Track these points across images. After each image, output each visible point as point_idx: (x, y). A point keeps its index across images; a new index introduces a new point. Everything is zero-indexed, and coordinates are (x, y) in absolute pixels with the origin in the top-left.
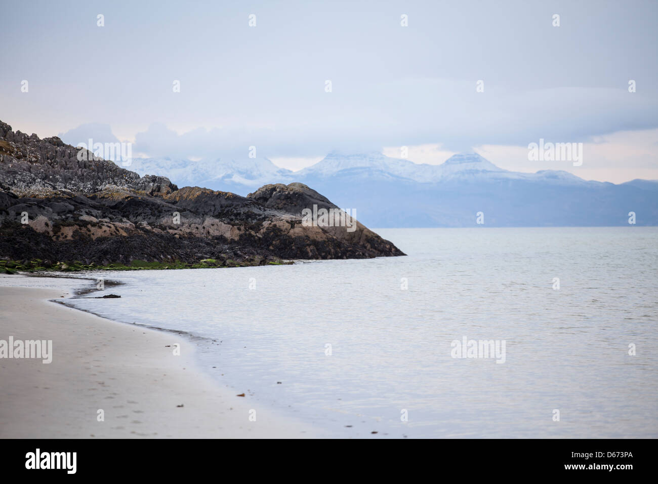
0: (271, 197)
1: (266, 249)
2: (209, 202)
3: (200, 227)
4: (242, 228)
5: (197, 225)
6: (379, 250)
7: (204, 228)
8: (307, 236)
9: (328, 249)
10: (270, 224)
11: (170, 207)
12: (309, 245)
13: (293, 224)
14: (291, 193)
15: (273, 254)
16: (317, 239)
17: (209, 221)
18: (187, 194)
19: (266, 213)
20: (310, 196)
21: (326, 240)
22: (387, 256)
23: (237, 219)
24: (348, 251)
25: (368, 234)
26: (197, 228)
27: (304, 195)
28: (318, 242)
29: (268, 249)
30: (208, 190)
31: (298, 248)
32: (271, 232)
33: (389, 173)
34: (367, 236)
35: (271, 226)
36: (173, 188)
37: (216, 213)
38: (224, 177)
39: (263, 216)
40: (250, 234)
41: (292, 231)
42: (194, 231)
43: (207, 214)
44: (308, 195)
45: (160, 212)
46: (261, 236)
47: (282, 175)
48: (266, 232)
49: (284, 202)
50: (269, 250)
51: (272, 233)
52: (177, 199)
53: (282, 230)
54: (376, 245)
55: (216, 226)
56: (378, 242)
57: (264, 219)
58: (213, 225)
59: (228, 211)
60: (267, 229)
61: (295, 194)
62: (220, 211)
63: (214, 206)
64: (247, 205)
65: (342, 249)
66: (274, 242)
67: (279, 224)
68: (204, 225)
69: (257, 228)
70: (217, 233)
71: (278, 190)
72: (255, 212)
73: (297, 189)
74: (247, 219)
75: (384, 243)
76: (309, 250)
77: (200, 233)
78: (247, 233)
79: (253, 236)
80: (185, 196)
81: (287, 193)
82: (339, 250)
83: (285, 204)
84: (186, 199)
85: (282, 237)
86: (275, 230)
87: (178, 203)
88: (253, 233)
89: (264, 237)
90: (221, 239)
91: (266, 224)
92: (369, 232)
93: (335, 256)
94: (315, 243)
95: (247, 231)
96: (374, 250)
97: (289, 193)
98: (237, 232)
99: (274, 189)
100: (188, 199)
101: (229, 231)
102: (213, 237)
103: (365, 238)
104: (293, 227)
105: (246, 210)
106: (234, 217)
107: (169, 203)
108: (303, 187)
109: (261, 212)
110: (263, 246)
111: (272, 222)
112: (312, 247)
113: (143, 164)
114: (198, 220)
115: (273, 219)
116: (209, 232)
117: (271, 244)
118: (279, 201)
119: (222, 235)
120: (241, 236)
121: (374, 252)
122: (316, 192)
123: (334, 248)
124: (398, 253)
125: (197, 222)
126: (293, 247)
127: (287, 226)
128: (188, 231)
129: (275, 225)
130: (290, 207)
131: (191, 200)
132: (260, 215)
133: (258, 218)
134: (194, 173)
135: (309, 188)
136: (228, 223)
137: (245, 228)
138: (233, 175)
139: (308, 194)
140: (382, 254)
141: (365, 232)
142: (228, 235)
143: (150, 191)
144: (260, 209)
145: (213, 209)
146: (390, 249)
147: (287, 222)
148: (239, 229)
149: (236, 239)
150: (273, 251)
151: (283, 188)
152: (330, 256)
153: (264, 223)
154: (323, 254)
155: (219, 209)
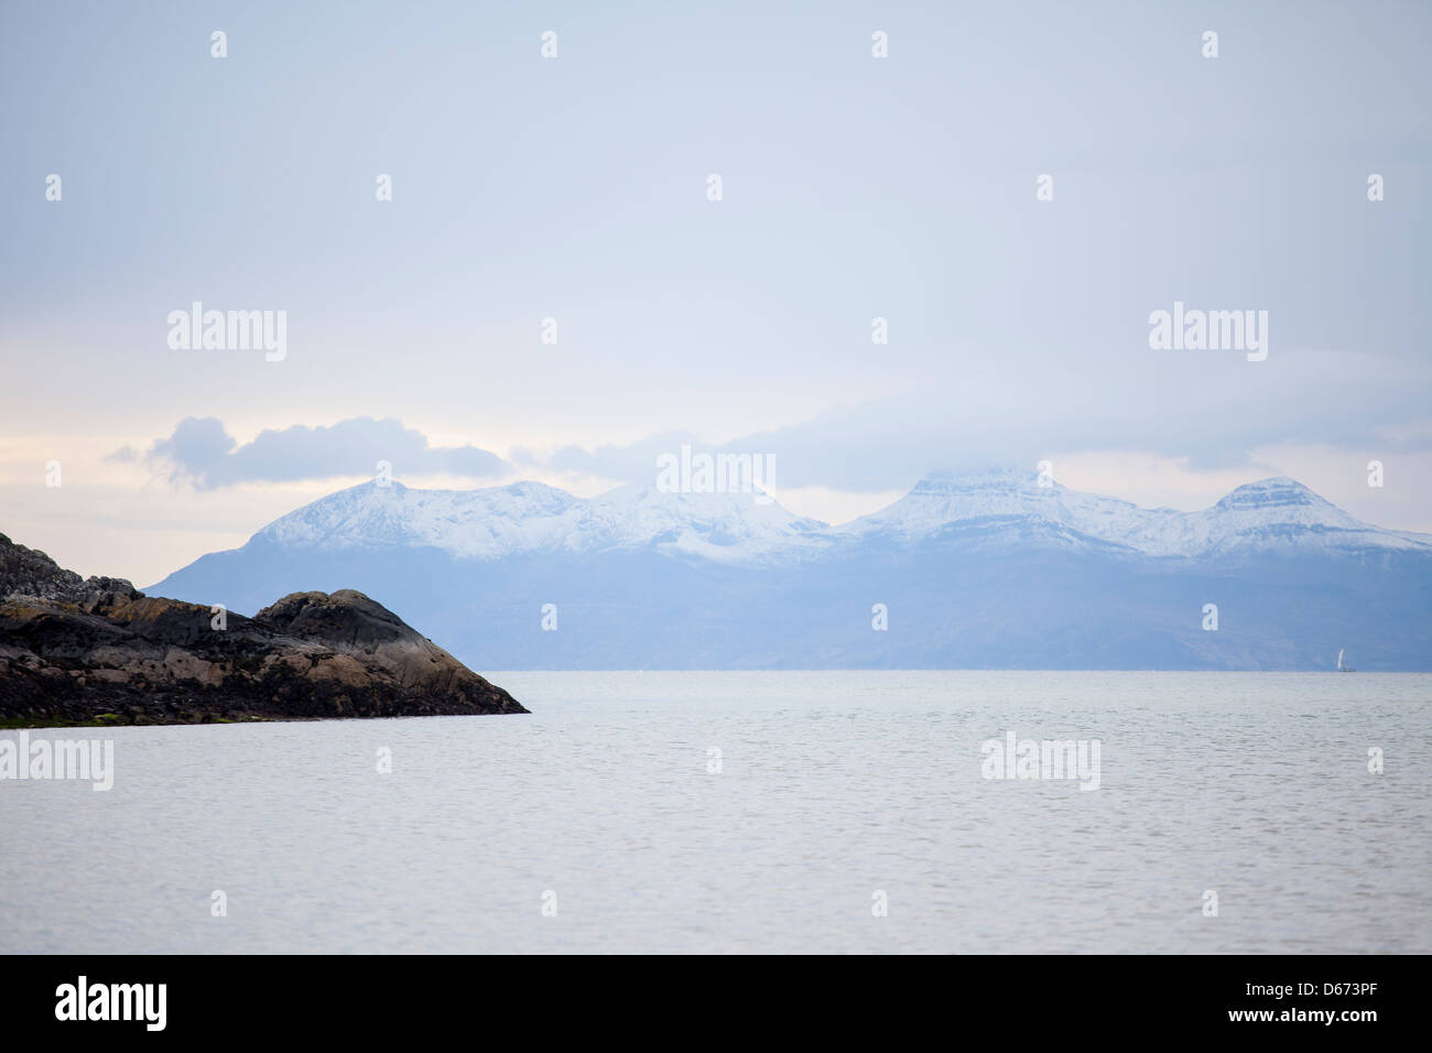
0: (298, 613)
1: (267, 701)
2: (181, 623)
3: (158, 665)
4: (229, 666)
5: (153, 662)
6: (479, 704)
7: (164, 666)
8: (337, 680)
9: (371, 701)
10: (278, 659)
11: (110, 632)
12: (339, 694)
13: (314, 659)
14: (333, 607)
15: (278, 709)
16: (354, 685)
17: (173, 654)
18: (145, 609)
19: (273, 641)
20: (366, 612)
21: (370, 686)
22: (492, 713)
23: (222, 652)
24: (406, 704)
25: (462, 676)
26: (153, 667)
27: (356, 611)
28: (356, 689)
29: (270, 701)
30: (180, 602)
31: (320, 699)
32: (276, 673)
33: (1071, 531)
34: (460, 679)
35: (278, 663)
36: (136, 596)
37: (191, 642)
38: (656, 540)
39: (267, 647)
40: (241, 676)
41: (312, 671)
42: (147, 671)
43: (173, 644)
44: (362, 611)
45: (93, 640)
46: (259, 680)
47: (802, 535)
48: (268, 673)
49: (319, 622)
50: (272, 702)
51: (278, 675)
52: (130, 618)
53: (295, 670)
54: (475, 695)
55: (184, 663)
56: (478, 689)
57: (268, 652)
58: (180, 661)
59: (209, 639)
60: (272, 667)
61: (339, 609)
62: (197, 639)
63: (188, 629)
64: (242, 628)
65: (397, 701)
66: (281, 690)
67: (290, 659)
68: (165, 662)
69: (254, 666)
70: (185, 675)
71: (311, 602)
72: (255, 640)
73: (344, 600)
74: (240, 651)
75: (491, 692)
76: (338, 702)
77: (157, 676)
78: (237, 674)
79: (247, 680)
80: (142, 612)
81: (325, 607)
82: (390, 702)
83: (321, 626)
84: (143, 619)
85: (294, 682)
86: (285, 670)
87: (130, 626)
88: (246, 674)
89: (264, 682)
90: (192, 684)
91: (270, 659)
92: (466, 671)
93: (382, 710)
94: (350, 691)
95: (238, 670)
96: (471, 704)
97: (329, 608)
98: (219, 672)
99: (304, 600)
100: (147, 618)
101: (205, 672)
102: (178, 681)
103: (456, 682)
104: (315, 664)
105: (240, 635)
106: (217, 649)
107: (114, 624)
108: (356, 597)
109: (264, 640)
110: (261, 696)
111: (280, 655)
112: (343, 698)
113: (456, 505)
114: (156, 654)
115: (284, 652)
116: (172, 674)
117: (276, 693)
118: (311, 621)
119: (194, 679)
120: (225, 679)
121: (471, 707)
122: (378, 606)
123: (381, 700)
124: (514, 707)
125: (153, 656)
126: (313, 698)
127: (306, 662)
128: (137, 671)
129: (285, 662)
130: (328, 631)
131: (150, 619)
132: (263, 645)
133: (259, 649)
134: (580, 529)
135: (368, 599)
136: (206, 659)
137: (234, 667)
138: (679, 534)
139: (362, 609)
140: (485, 711)
141: (458, 673)
142: (204, 678)
143: (95, 603)
144: (264, 635)
145: (185, 634)
146: (500, 702)
147: (306, 656)
148: (223, 668)
149: (217, 684)
150: (278, 704)
151: (321, 599)
152: (373, 713)
153: (267, 658)
154: (363, 709)
155: (195, 635)
